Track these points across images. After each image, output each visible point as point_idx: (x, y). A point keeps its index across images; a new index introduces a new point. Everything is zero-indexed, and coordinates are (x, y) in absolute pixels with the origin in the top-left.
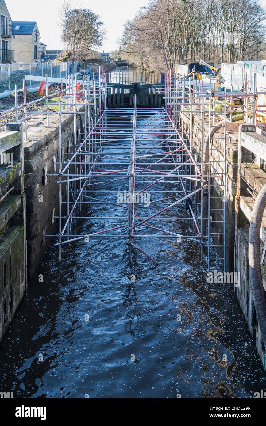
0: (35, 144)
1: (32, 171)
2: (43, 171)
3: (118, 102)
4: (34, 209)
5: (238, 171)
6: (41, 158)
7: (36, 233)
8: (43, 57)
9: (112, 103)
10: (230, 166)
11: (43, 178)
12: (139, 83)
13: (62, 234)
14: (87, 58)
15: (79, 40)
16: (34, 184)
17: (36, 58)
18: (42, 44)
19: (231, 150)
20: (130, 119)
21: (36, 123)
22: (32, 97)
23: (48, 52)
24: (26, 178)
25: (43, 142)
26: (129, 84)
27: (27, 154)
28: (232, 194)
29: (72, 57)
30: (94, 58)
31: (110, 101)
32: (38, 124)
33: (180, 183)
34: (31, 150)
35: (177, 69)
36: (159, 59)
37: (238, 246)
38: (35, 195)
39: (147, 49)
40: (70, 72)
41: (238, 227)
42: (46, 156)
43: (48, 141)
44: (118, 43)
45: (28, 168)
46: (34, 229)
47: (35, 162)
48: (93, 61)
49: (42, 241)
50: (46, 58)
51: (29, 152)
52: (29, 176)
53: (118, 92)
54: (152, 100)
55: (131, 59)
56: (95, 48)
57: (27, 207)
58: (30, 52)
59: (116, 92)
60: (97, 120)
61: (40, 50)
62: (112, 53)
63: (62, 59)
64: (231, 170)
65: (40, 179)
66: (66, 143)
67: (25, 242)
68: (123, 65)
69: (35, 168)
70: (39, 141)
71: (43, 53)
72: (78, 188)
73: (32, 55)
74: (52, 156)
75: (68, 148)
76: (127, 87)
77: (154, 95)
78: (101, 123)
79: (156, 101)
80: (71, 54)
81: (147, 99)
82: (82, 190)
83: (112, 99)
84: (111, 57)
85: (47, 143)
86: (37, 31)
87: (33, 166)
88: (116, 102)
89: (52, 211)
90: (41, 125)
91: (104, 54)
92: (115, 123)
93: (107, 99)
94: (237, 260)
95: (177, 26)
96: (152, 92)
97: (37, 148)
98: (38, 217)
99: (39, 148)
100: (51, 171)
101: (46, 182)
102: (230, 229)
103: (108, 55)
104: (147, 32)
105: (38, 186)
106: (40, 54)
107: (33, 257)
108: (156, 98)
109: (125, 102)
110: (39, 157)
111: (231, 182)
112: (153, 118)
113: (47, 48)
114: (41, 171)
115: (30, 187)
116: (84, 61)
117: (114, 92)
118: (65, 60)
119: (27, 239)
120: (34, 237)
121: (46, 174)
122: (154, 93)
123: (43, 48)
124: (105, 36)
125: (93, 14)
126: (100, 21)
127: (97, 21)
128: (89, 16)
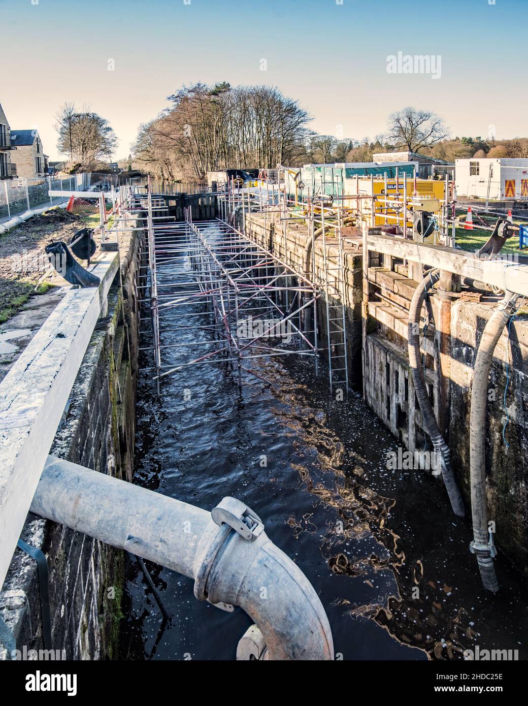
0: (123, 266)
1: (127, 298)
5: (364, 276)
8: (46, 170)
10: (349, 272)
12: (187, 193)
16: (129, 311)
17: (39, 172)
18: (45, 156)
19: (348, 256)
22: (67, 216)
23: (51, 164)
26: (174, 195)
28: (353, 301)
29: (81, 169)
30: (102, 169)
33: (266, 298)
35: (211, 176)
36: (186, 166)
37: (370, 353)
39: (172, 157)
41: (368, 334)
42: (131, 279)
48: (105, 172)
50: (50, 171)
54: (203, 212)
55: (146, 168)
56: (104, 158)
58: (32, 165)
61: (43, 161)
62: (121, 162)
63: (69, 171)
64: (351, 276)
65: (132, 306)
68: (138, 175)
69: (129, 294)
70: (124, 263)
71: (46, 165)
73: (34, 169)
76: (172, 198)
77: (205, 206)
79: (208, 213)
80: (79, 165)
81: (197, 210)
84: (120, 166)
85: (128, 265)
86: (38, 140)
91: (112, 164)
94: (366, 369)
95: (207, 130)
96: (202, 202)
97: (125, 270)
102: (352, 338)
103: (116, 164)
104: (172, 136)
105: (132, 314)
106: (42, 166)
108: (208, 209)
109: (170, 215)
110: (128, 281)
111: (351, 290)
113: (50, 160)
115: (126, 316)
116: (96, 172)
118: (73, 172)
122: (205, 204)
123: (45, 160)
124: (113, 143)
125: (98, 118)
126: (108, 126)
127: (104, 126)
128: (96, 121)
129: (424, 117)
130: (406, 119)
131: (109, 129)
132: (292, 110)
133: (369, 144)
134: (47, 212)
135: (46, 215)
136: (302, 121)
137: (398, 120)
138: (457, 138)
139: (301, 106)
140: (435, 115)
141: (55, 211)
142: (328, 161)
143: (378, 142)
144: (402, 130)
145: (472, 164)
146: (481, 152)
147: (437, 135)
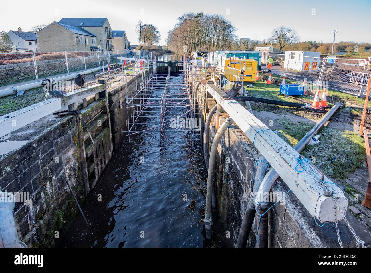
0: (115, 90)
1: (113, 103)
2: (120, 102)
3: (162, 70)
4: (115, 120)
5: (206, 102)
6: (118, 97)
7: (118, 130)
8: (128, 48)
9: (159, 70)
10: (204, 100)
11: (120, 106)
12: (172, 61)
13: (130, 130)
14: (151, 49)
15: (147, 40)
16: (115, 108)
17: (125, 48)
18: (128, 42)
19: (204, 92)
20: (166, 78)
21: (118, 80)
23: (132, 46)
24: (110, 106)
25: (120, 89)
26: (167, 61)
27: (110, 95)
28: (204, 112)
29: (143, 48)
30: (154, 49)
31: (158, 70)
32: (119, 81)
34: (112, 93)
38: (115, 113)
40: (142, 55)
42: (121, 95)
43: (122, 88)
44: (165, 41)
45: (111, 101)
46: (116, 129)
47: (114, 99)
49: (121, 134)
50: (130, 49)
51: (111, 94)
52: (112, 105)
53: (162, 65)
55: (172, 49)
56: (154, 44)
57: (111, 118)
58: (122, 46)
59: (161, 65)
60: (150, 78)
61: (127, 44)
62: (163, 46)
63: (138, 49)
65: (118, 106)
66: (133, 89)
67: (111, 134)
68: (169, 52)
69: (114, 101)
70: (117, 89)
71: (129, 46)
72: (139, 110)
73: (123, 47)
74: (125, 95)
75: (134, 92)
76: (166, 63)
77: (179, 66)
78: (153, 80)
80: (142, 47)
81: (176, 68)
82: (141, 111)
83: (159, 69)
84: (163, 48)
85: (121, 90)
86: (125, 35)
87: (114, 100)
88: (161, 70)
89: (126, 121)
90: (121, 81)
91: (160, 47)
92: (161, 80)
93: (157, 69)
95: (193, 33)
96: (177, 65)
97: (116, 92)
98: (118, 124)
99: (117, 92)
100: (124, 102)
101: (121, 108)
103: (161, 47)
104: (179, 36)
105: (116, 109)
106: (127, 46)
107: (116, 141)
109: (165, 70)
110: (117, 96)
112: (178, 77)
113: (131, 44)
114: (118, 103)
115: (113, 110)
116: (149, 50)
117: (160, 65)
118: (139, 49)
119: (112, 133)
120: (116, 132)
121: (121, 104)
123: (129, 44)
124: (159, 38)
125: (154, 27)
126: (157, 30)
127: (156, 30)
128: (152, 28)
129: (289, 31)
130: (281, 32)
131: (157, 32)
132: (229, 26)
133: (266, 42)
134: (111, 66)
135: (111, 67)
136: (232, 31)
137: (277, 32)
138: (306, 42)
139: (232, 24)
140: (293, 30)
141: (115, 65)
142: (246, 50)
143: (269, 42)
144: (279, 37)
145: (292, 54)
146: (314, 49)
147: (294, 39)
